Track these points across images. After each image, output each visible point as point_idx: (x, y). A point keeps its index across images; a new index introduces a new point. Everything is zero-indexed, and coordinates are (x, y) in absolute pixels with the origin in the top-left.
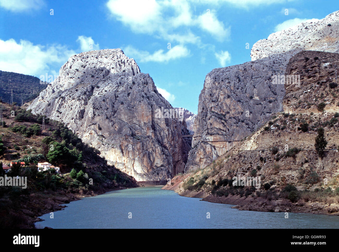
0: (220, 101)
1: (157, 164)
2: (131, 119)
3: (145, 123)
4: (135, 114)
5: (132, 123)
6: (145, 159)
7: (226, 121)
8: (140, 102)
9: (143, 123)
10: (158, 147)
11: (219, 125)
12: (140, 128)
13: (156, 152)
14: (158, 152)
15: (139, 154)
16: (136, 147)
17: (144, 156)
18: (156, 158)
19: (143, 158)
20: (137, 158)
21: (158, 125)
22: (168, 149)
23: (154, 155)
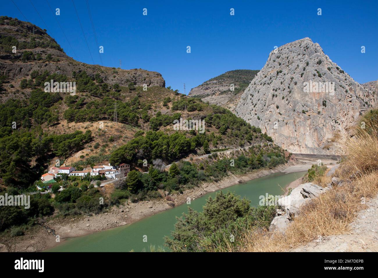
3: (316, 100)
5: (305, 100)
12: (312, 105)
13: (327, 127)
14: (329, 127)
15: (310, 130)
16: (307, 123)
17: (314, 131)
18: (327, 133)
19: (314, 133)
20: (308, 133)
21: (330, 101)
22: (341, 124)
23: (325, 130)
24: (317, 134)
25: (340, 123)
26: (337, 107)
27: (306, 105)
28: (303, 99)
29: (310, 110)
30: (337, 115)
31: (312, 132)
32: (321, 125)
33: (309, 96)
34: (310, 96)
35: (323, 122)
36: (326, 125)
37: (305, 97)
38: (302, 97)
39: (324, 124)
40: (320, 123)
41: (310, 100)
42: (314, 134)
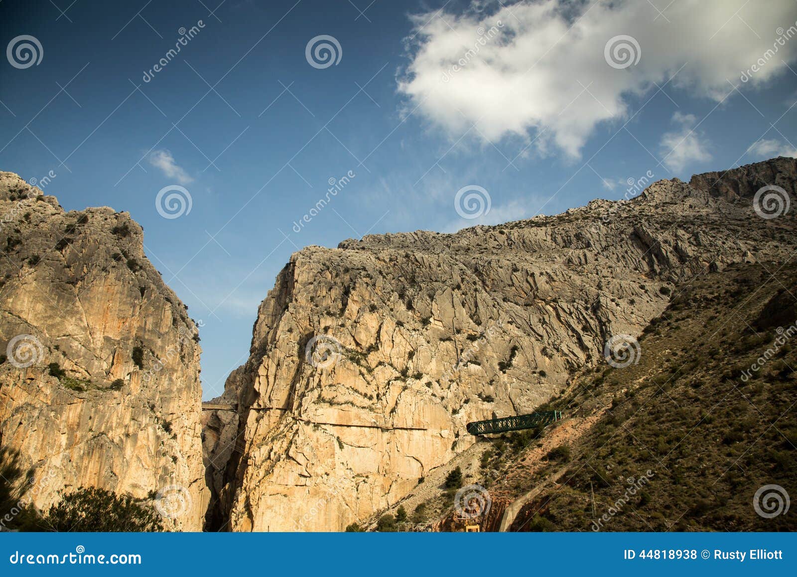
0: (349, 316)
1: (135, 486)
2: (58, 319)
3: (107, 339)
4: (78, 304)
5: (58, 331)
6: (91, 465)
7: (370, 370)
8: (104, 269)
9: (102, 339)
10: (147, 425)
11: (352, 378)
12: (86, 353)
13: (139, 443)
14: (145, 442)
15: (70, 445)
16: (64, 418)
17: (89, 453)
18: (134, 464)
19: (86, 462)
20: (56, 461)
21: (153, 353)
22: (179, 436)
23: (128, 451)
24: (97, 465)
25: (177, 432)
26: (174, 378)
27: (62, 348)
28: (53, 326)
29: (72, 371)
30: (172, 404)
31: (75, 457)
32: (118, 431)
33: (81, 320)
34: (84, 319)
35: (127, 421)
36: (135, 435)
37: (63, 317)
38: (50, 317)
39: (131, 430)
40: (114, 425)
41: (81, 335)
42: (87, 467)
